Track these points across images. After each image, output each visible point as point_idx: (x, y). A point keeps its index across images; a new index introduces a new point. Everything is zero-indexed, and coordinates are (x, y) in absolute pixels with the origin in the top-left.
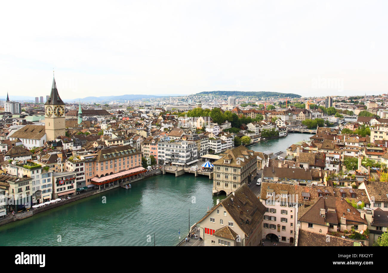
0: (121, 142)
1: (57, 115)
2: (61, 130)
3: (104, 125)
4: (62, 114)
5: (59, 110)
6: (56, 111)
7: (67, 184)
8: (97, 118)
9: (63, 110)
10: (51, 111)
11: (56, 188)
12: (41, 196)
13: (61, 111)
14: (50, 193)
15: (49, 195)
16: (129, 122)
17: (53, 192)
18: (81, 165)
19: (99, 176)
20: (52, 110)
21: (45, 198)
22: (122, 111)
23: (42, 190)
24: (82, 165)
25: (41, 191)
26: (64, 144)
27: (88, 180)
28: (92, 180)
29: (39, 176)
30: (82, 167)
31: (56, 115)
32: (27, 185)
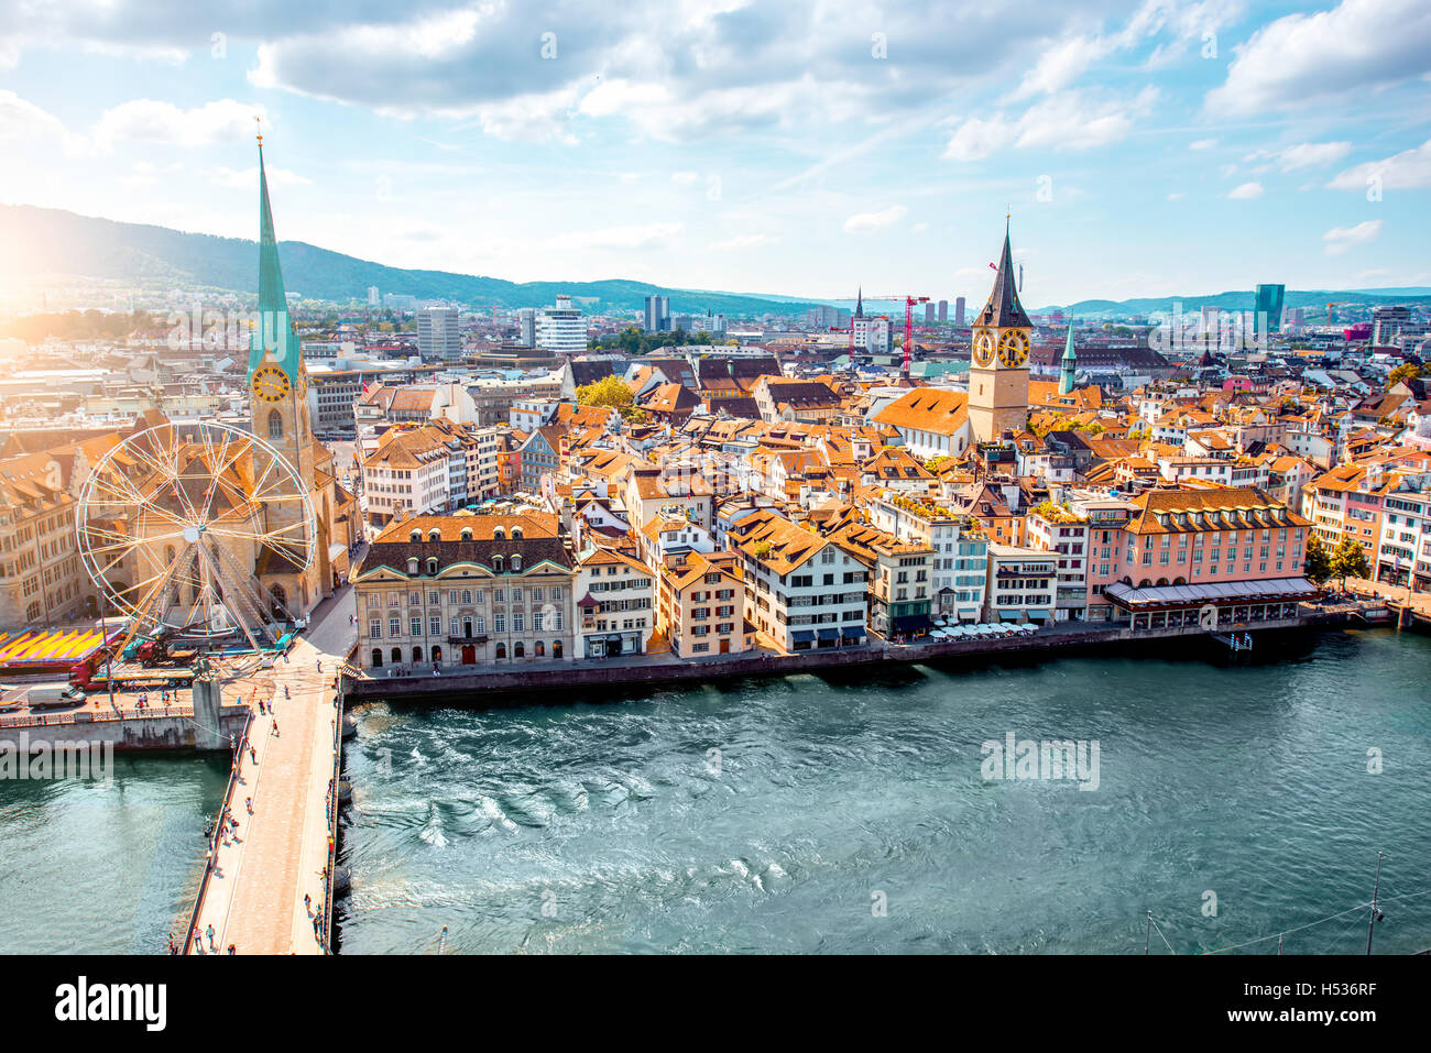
0: (1222, 471)
1: (1006, 362)
2: (1014, 412)
3: (1152, 404)
4: (1022, 360)
5: (1013, 344)
6: (1006, 346)
7: (1027, 587)
8: (1123, 379)
9: (1026, 344)
10: (990, 348)
11: (996, 592)
12: (952, 606)
13: (1019, 349)
14: (978, 605)
15: (974, 610)
16: (1252, 400)
17: (987, 601)
18: (1076, 535)
19: (1136, 583)
20: (993, 343)
21: (964, 616)
22: (1218, 355)
23: (957, 589)
24: (1079, 533)
25: (953, 592)
26: (1020, 458)
27: (1095, 588)
28: (1108, 590)
29: (953, 547)
30: (1078, 540)
31: (1004, 360)
32: (921, 568)
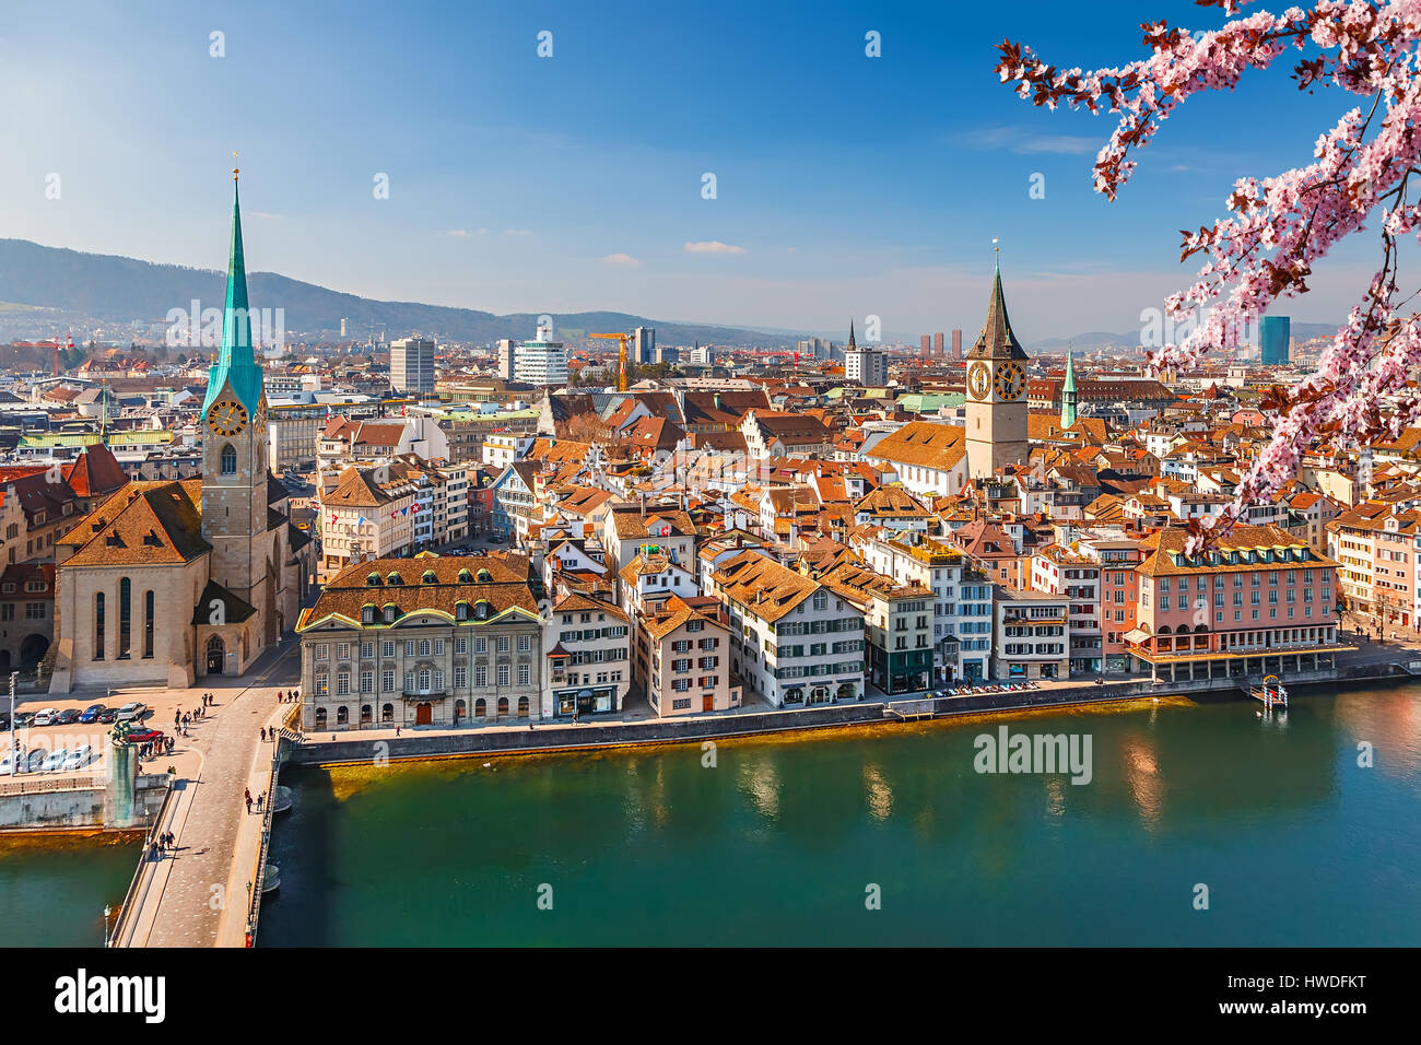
1: (1004, 394)
3: (1159, 439)
4: (1019, 393)
5: (1008, 375)
6: (1002, 379)
7: (1037, 634)
8: (1128, 412)
9: (1023, 377)
10: (985, 381)
11: (1004, 640)
12: (956, 656)
13: (1016, 381)
14: (984, 655)
16: (1263, 433)
17: (994, 652)
18: (1086, 577)
19: (1154, 631)
20: (988, 375)
22: (1226, 388)
23: (961, 637)
24: (1088, 575)
25: (956, 640)
26: (1022, 495)
27: (1111, 636)
29: (954, 591)
30: (1088, 582)
31: (1000, 393)
32: (921, 614)
